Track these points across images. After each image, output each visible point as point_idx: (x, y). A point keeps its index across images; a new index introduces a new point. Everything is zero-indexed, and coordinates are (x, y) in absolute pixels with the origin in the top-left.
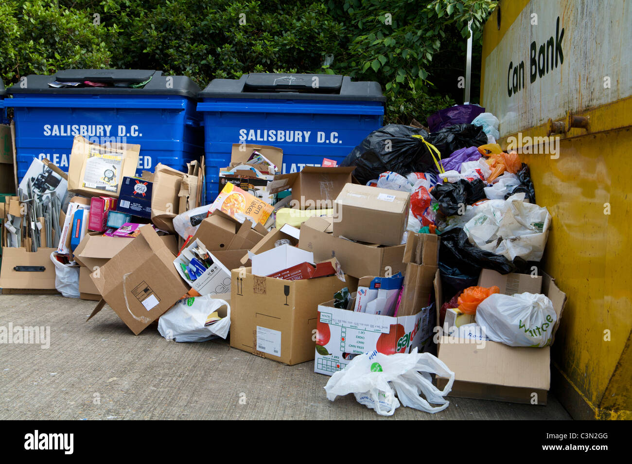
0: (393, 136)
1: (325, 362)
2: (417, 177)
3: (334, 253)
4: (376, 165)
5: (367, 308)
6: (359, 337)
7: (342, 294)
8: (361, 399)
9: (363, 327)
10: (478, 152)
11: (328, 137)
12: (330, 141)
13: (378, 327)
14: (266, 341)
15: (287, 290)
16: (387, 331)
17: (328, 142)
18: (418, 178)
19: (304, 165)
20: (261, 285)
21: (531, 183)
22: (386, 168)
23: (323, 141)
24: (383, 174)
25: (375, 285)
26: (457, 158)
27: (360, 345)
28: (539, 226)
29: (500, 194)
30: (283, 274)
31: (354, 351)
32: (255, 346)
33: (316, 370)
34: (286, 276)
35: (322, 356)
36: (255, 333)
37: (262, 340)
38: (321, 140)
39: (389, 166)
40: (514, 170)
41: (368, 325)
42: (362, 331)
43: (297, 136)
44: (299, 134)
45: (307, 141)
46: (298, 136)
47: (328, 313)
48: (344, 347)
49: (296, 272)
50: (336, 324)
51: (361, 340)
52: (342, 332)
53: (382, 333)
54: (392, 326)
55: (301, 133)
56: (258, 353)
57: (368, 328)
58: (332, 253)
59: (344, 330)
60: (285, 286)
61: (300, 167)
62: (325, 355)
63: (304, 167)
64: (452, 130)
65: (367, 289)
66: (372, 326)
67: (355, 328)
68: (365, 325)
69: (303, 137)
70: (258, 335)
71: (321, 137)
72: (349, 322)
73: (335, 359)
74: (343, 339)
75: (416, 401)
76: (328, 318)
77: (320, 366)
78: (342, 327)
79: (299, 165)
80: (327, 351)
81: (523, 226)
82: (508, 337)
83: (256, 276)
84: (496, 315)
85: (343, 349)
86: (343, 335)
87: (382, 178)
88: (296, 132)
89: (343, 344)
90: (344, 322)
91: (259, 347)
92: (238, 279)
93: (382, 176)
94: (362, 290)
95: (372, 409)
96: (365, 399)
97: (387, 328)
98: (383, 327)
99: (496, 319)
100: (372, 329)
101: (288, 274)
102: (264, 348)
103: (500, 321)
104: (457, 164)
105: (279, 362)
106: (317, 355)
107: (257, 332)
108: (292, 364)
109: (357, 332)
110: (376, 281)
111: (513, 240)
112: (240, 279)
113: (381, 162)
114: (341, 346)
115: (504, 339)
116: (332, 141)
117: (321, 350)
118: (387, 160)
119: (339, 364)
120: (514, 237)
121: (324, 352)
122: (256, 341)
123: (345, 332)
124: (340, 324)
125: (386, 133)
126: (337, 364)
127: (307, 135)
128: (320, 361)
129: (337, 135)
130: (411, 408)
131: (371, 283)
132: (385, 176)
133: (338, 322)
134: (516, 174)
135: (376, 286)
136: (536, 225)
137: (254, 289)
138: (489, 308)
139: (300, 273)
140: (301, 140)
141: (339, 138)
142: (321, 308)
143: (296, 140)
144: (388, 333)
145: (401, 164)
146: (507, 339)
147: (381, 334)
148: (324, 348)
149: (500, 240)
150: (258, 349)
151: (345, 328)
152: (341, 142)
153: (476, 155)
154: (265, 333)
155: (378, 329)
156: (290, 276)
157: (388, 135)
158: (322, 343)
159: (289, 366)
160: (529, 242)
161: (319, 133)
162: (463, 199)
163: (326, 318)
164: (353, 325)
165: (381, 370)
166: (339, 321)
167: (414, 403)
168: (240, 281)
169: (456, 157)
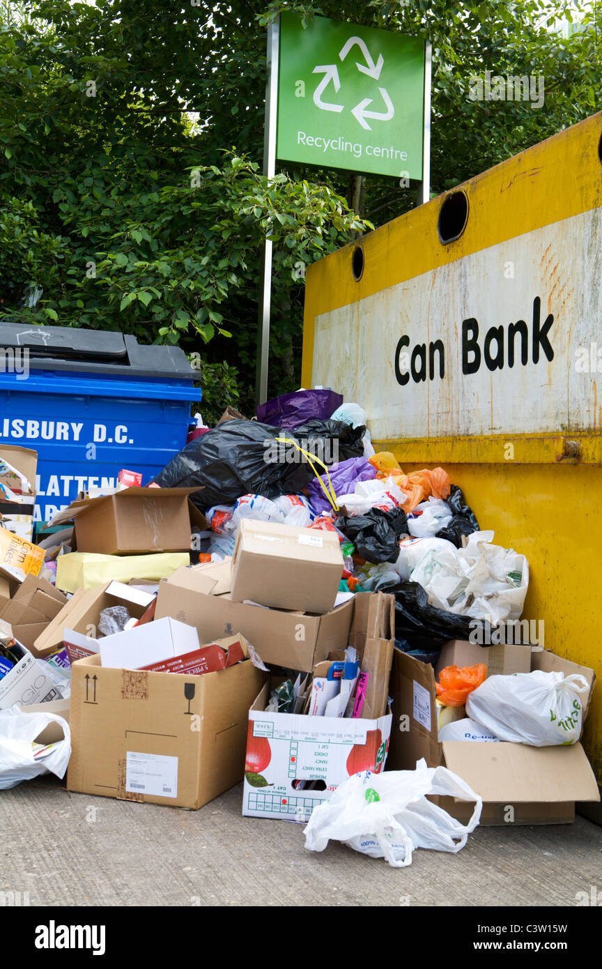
0: (251, 440)
1: (261, 798)
2: (291, 502)
3: (229, 626)
4: (227, 483)
5: (327, 709)
6: (319, 754)
7: (287, 691)
8: (362, 845)
9: (325, 739)
10: (369, 465)
11: (111, 433)
12: (114, 440)
13: (349, 736)
14: (147, 774)
15: (190, 691)
16: (363, 741)
17: (110, 440)
18: (294, 504)
19: (71, 478)
20: (138, 684)
21: (472, 515)
22: (245, 489)
23: (103, 439)
24: (243, 498)
25: (333, 674)
26: (344, 473)
27: (322, 766)
28: (516, 576)
29: (431, 530)
30: (170, 664)
31: (311, 776)
32: (123, 784)
33: (245, 811)
34: (176, 668)
35: (256, 789)
36: (123, 763)
37: (138, 773)
38: (100, 437)
39: (250, 487)
40: (443, 495)
41: (333, 735)
42: (325, 744)
43: (61, 430)
44: (63, 427)
45: (76, 438)
46: (63, 431)
47: (265, 721)
48: (295, 771)
49: (197, 661)
50: (282, 738)
51: (322, 758)
52: (291, 748)
53: (355, 745)
54: (369, 733)
55: (66, 426)
56: (129, 795)
57: (333, 739)
58: (225, 627)
59: (294, 745)
60: (186, 684)
61: (63, 481)
62: (262, 786)
63: (70, 481)
64: (317, 430)
65: (325, 680)
66: (340, 736)
67: (313, 740)
68: (329, 735)
69: (71, 432)
70: (129, 766)
71: (100, 432)
72: (303, 733)
73: (280, 791)
74: (293, 759)
75: (434, 837)
76: (266, 730)
77: (253, 805)
78: (292, 740)
79: (62, 477)
80: (265, 781)
81: (492, 577)
82: (533, 734)
83: (128, 672)
84: (513, 706)
85: (293, 775)
86: (293, 753)
87: (242, 504)
88: (59, 424)
89: (293, 767)
90: (295, 733)
91: (131, 785)
92: (87, 677)
93: (242, 502)
94: (318, 684)
95: (382, 859)
96: (370, 845)
97: (362, 736)
98: (356, 736)
99: (515, 711)
100: (340, 740)
101: (180, 664)
102: (142, 787)
103: (522, 713)
104: (345, 482)
105: (173, 807)
106: (247, 787)
107: (128, 762)
108: (199, 807)
109: (315, 747)
110: (335, 667)
111: (489, 598)
112: (91, 676)
113: (238, 480)
114: (290, 771)
115: (528, 738)
116: (117, 440)
117: (255, 779)
118: (249, 477)
119: (286, 798)
120: (490, 594)
121: (260, 783)
122: (124, 776)
123: (296, 749)
124: (289, 737)
125: (239, 435)
126: (283, 798)
127: (77, 428)
128: (253, 797)
129: (125, 429)
130: (428, 850)
131: (328, 671)
132: (247, 502)
133: (283, 734)
134: (444, 500)
135: (335, 676)
136: (512, 575)
137: (123, 692)
138: (496, 695)
139: (203, 662)
140: (66, 437)
141: (129, 435)
142: (254, 715)
143: (59, 437)
144: (364, 743)
145: (266, 482)
146: (533, 738)
147: (352, 746)
148: (260, 776)
149: (471, 599)
150: (128, 789)
151: (297, 742)
152: (131, 441)
153: (368, 469)
154: (145, 762)
155: (349, 739)
156: (185, 667)
157: (243, 438)
158: (257, 768)
159: (194, 810)
160: (508, 599)
161: (97, 427)
162: (394, 538)
163: (263, 729)
164: (310, 736)
165: (377, 799)
166: (285, 732)
167: (430, 841)
168: (91, 680)
169: (342, 472)
